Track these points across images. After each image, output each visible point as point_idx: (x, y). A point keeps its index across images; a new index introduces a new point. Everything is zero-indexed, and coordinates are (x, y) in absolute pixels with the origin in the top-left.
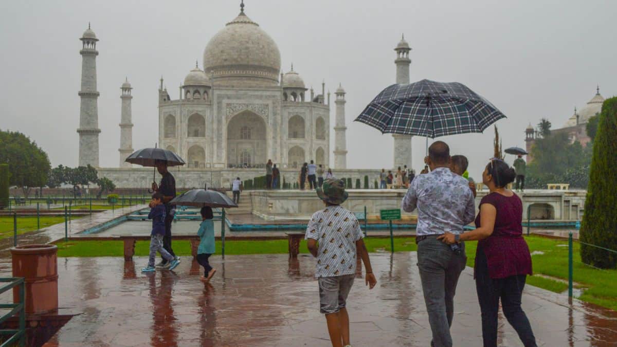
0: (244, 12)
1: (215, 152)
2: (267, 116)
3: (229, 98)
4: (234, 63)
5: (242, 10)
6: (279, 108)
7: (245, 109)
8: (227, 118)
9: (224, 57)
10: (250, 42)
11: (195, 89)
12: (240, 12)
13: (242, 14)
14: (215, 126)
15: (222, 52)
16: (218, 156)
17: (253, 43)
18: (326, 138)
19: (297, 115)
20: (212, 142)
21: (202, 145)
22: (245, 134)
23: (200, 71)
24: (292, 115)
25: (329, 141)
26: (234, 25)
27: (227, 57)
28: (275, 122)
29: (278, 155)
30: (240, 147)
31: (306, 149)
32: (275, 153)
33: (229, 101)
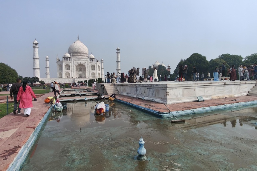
1: (73, 74)
2: (86, 65)
6: (89, 63)
7: (80, 63)
8: (75, 66)
14: (72, 67)
15: (73, 49)
18: (100, 70)
19: (93, 65)
20: (72, 71)
21: (69, 72)
22: (80, 69)
26: (76, 43)
27: (75, 50)
28: (88, 67)
29: (89, 74)
30: (79, 72)
31: (96, 73)
32: (88, 74)
33: (76, 61)
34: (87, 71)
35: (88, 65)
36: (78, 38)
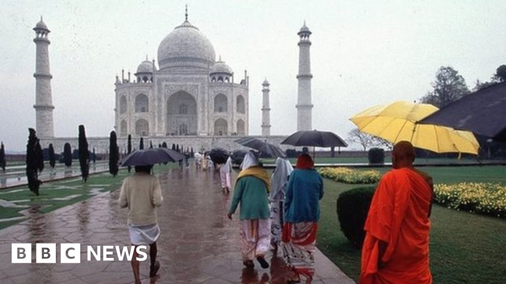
0: (188, 20)
1: (157, 124)
2: (197, 95)
3: (167, 81)
4: (176, 56)
5: (187, 18)
6: (206, 88)
7: (179, 89)
8: (165, 97)
9: (169, 52)
10: (189, 39)
11: (144, 75)
12: (185, 20)
13: (186, 21)
14: (156, 104)
15: (168, 48)
16: (158, 126)
17: (191, 40)
18: (246, 112)
19: (221, 94)
20: (154, 116)
21: (146, 119)
22: (183, 110)
23: (149, 62)
24: (217, 94)
25: (248, 114)
26: (179, 29)
27: (172, 52)
28: (203, 100)
29: (206, 126)
30: (179, 120)
31: (229, 121)
32: (203, 124)
33: (168, 83)
34: (200, 115)
35: (203, 93)
36: (186, 15)
